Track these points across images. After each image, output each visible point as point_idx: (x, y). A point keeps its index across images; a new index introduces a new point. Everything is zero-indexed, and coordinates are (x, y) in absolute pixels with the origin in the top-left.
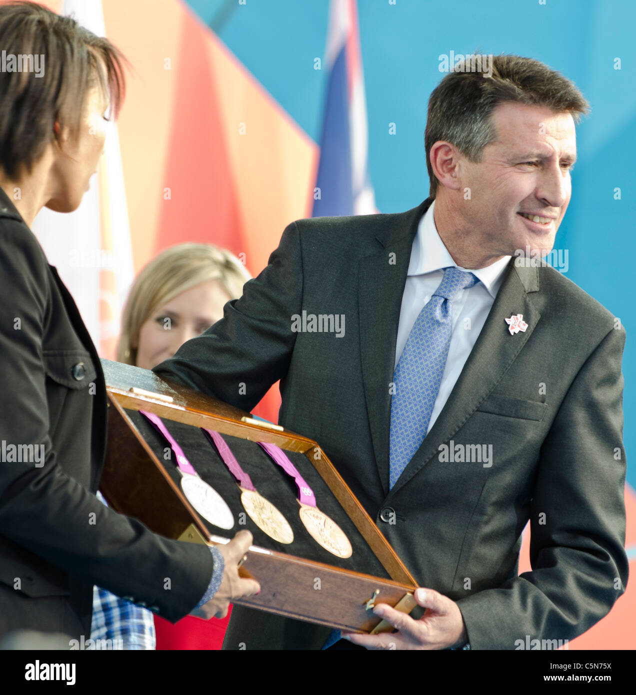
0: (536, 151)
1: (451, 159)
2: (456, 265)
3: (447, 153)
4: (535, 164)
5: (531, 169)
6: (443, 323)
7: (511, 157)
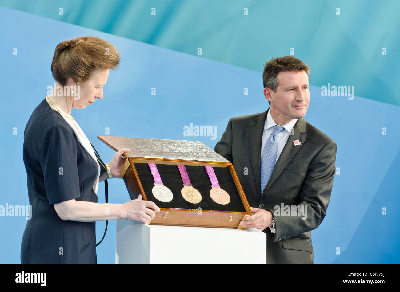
0: (292, 86)
1: (270, 93)
2: (277, 125)
3: (268, 91)
4: (294, 89)
5: (293, 91)
6: (274, 143)
7: (285, 89)
